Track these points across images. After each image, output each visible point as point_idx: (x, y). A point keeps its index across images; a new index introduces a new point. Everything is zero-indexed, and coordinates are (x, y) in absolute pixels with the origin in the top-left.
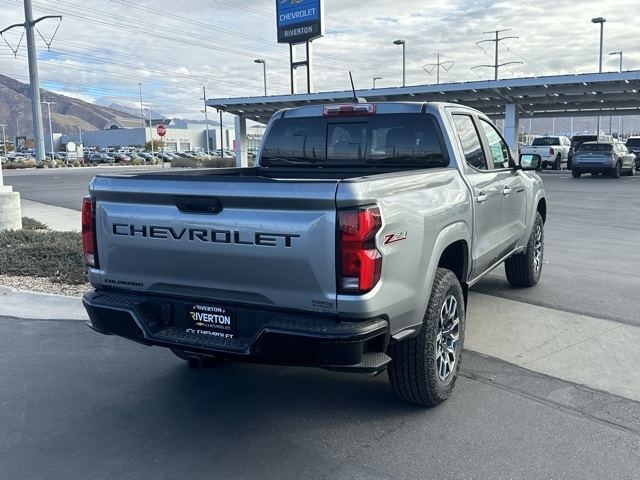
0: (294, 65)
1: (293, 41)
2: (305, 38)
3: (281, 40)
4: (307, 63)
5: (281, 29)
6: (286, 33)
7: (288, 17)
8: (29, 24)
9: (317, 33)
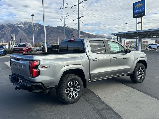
0: (137, 23)
1: (137, 17)
2: (141, 16)
3: (134, 17)
4: (141, 23)
5: (134, 14)
6: (136, 15)
7: (136, 11)
8: (79, 18)
9: (144, 15)
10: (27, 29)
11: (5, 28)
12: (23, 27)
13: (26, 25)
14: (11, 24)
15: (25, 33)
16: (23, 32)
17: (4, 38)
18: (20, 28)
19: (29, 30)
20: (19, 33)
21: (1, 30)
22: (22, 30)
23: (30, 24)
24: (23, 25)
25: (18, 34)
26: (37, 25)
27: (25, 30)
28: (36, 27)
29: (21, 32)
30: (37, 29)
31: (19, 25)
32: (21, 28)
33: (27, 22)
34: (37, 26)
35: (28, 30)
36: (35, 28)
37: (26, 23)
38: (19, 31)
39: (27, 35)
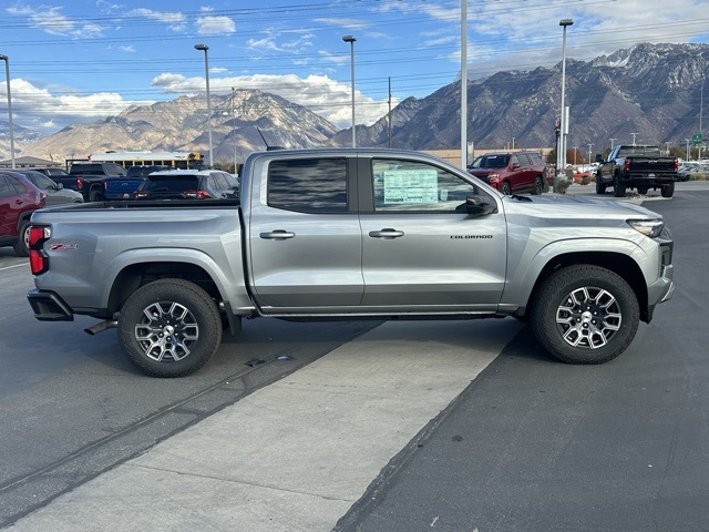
10: (646, 76)
11: (550, 80)
12: (629, 70)
13: (642, 60)
14: (574, 62)
15: (632, 95)
16: (624, 94)
17: (542, 126)
18: (611, 75)
19: (654, 82)
20: (607, 98)
21: (534, 93)
22: (622, 86)
23: (660, 53)
24: (626, 61)
25: (602, 105)
26: (694, 53)
27: (634, 85)
28: (690, 66)
29: (614, 95)
30: (697, 74)
31: (612, 64)
32: (616, 74)
33: (648, 45)
34: (695, 58)
35: (649, 84)
36: (685, 70)
37: (642, 49)
38: (606, 90)
39: (642, 108)
